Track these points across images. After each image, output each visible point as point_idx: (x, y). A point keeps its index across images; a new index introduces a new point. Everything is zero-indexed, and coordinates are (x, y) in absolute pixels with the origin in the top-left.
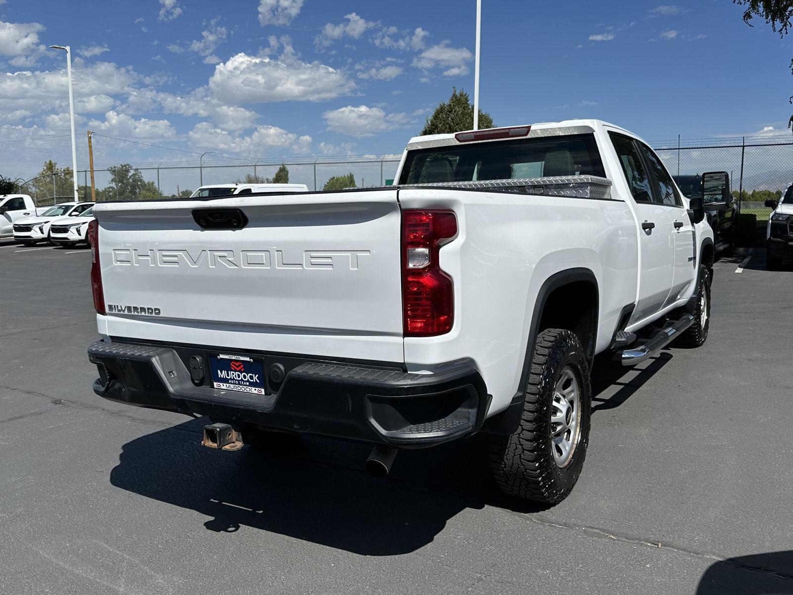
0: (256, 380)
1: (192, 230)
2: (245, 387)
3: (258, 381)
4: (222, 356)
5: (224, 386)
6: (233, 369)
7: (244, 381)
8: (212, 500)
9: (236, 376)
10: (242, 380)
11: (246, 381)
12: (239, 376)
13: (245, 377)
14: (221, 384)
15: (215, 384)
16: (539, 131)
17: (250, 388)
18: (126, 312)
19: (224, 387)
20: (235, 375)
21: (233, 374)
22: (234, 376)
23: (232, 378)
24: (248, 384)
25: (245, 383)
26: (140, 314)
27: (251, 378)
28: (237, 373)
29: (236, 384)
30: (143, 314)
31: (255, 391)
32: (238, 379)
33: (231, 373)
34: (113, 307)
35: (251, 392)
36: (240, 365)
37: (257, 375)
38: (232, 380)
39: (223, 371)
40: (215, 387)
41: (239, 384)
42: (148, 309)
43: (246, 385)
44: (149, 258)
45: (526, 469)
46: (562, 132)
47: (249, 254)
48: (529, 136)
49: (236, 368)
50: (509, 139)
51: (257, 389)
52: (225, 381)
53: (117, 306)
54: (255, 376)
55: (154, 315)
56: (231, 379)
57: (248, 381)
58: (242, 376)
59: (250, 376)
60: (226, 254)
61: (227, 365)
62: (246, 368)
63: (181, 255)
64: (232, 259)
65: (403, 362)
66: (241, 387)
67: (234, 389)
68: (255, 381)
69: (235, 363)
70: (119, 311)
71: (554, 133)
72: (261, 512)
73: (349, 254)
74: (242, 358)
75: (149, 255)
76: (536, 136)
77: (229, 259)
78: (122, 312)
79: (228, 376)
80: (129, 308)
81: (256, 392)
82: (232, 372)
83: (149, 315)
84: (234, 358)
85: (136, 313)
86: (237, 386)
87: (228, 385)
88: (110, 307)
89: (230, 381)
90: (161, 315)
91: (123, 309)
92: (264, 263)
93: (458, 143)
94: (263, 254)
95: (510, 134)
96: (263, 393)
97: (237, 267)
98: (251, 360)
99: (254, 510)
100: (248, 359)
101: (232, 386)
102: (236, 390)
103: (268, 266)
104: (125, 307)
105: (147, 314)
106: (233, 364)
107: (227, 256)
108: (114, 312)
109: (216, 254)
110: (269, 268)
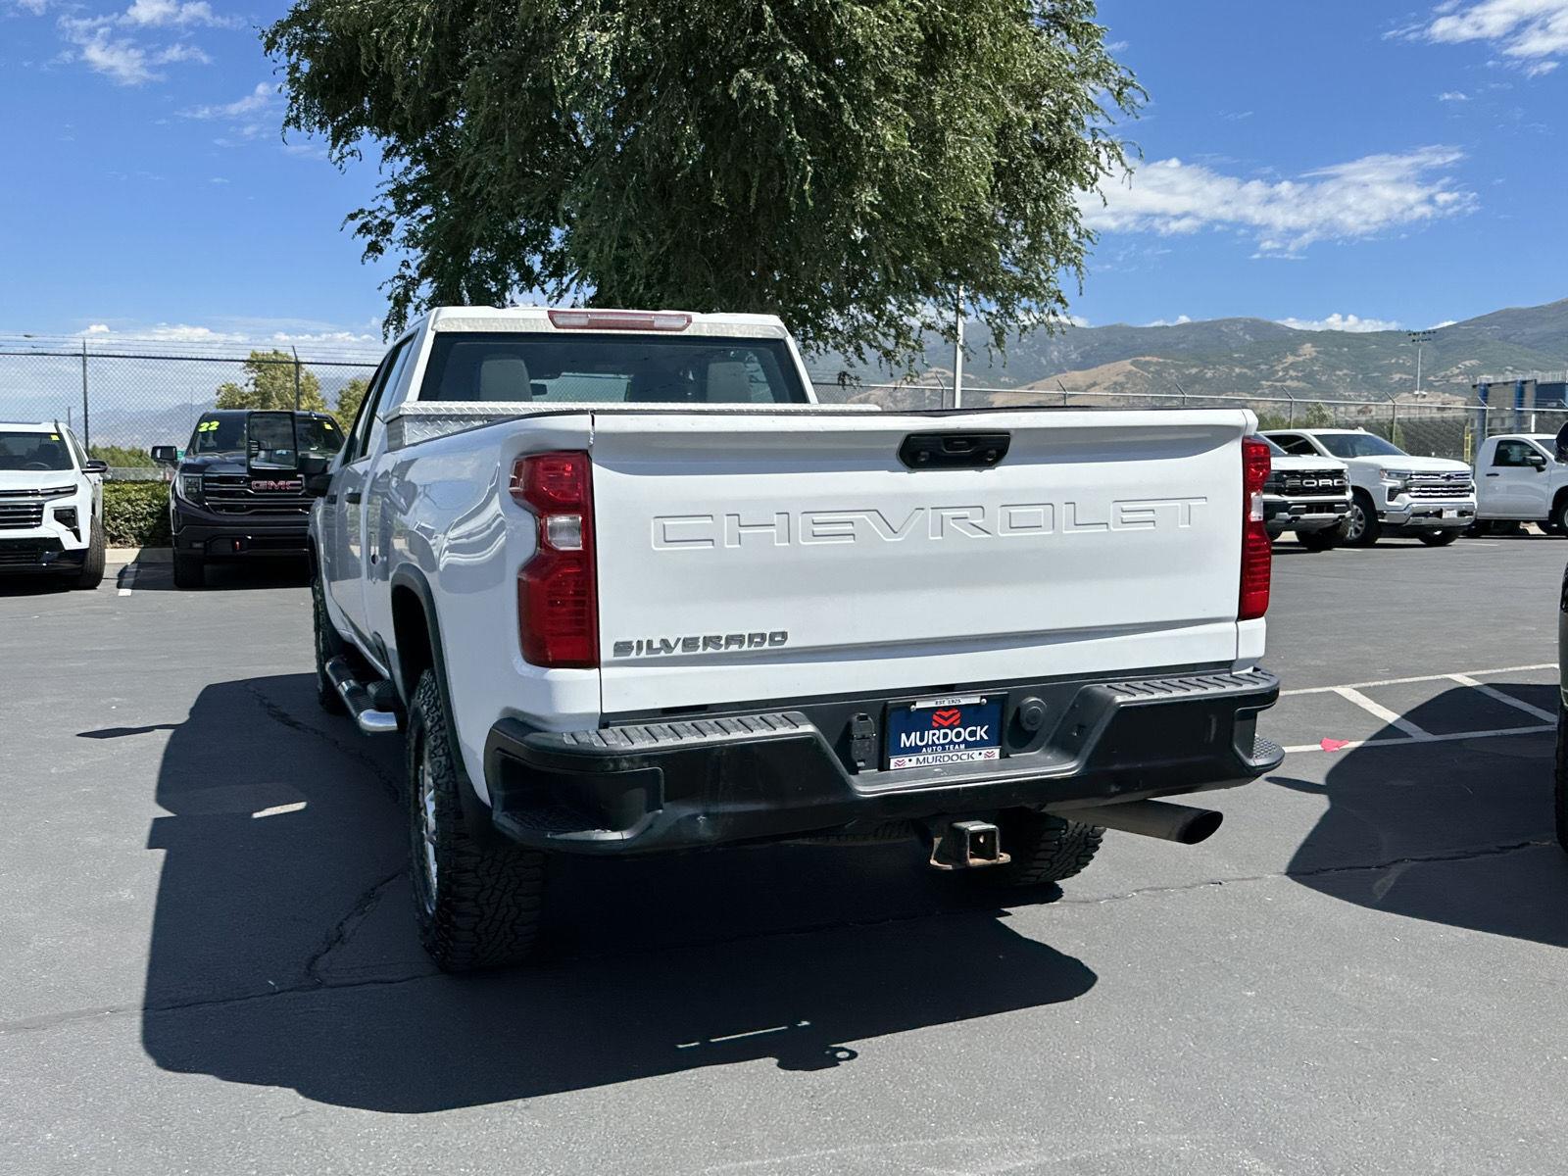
0: (981, 736)
2: (959, 754)
3: (986, 738)
4: (920, 705)
5: (909, 762)
6: (937, 725)
7: (955, 744)
8: (681, 1046)
9: (938, 739)
10: (951, 742)
11: (959, 744)
12: (946, 736)
13: (958, 735)
14: (907, 759)
15: (893, 761)
16: (706, 325)
17: (971, 753)
18: (678, 651)
19: (913, 763)
20: (937, 735)
22: (935, 738)
23: (930, 743)
24: (963, 746)
25: (957, 746)
26: (723, 650)
27: (973, 734)
28: (942, 731)
29: (938, 752)
30: (734, 648)
31: (978, 756)
32: (942, 741)
33: (929, 736)
34: (635, 644)
35: (971, 760)
36: (954, 714)
37: (986, 727)
38: (931, 746)
39: (913, 734)
40: (893, 766)
41: (945, 750)
42: (752, 637)
43: (961, 750)
44: (775, 531)
47: (1013, 510)
48: (685, 333)
49: (941, 721)
51: (984, 752)
52: (915, 750)
53: (650, 643)
54: (981, 729)
55: (766, 646)
56: (927, 746)
57: (965, 741)
58: (952, 735)
59: (970, 732)
60: (966, 513)
61: (924, 721)
62: (968, 717)
63: (864, 519)
64: (981, 521)
65: (1235, 658)
66: (951, 755)
67: (934, 763)
68: (978, 738)
69: (944, 713)
70: (658, 650)
73: (1178, 503)
74: (964, 701)
77: (972, 522)
78: (662, 654)
79: (922, 740)
80: (689, 643)
81: (982, 758)
82: (931, 732)
83: (753, 648)
84: (945, 703)
85: (710, 650)
86: (941, 755)
87: (921, 758)
88: (622, 648)
89: (924, 749)
90: (787, 645)
91: (673, 645)
92: (1042, 524)
93: (553, 330)
94: (1040, 509)
96: (997, 756)
97: (989, 536)
98: (984, 700)
99: (793, 1025)
100: (976, 700)
101: (930, 757)
102: (938, 763)
103: (1048, 531)
104: (679, 640)
105: (745, 647)
106: (940, 716)
107: (969, 516)
108: (633, 655)
109: (945, 513)
110: (1051, 533)
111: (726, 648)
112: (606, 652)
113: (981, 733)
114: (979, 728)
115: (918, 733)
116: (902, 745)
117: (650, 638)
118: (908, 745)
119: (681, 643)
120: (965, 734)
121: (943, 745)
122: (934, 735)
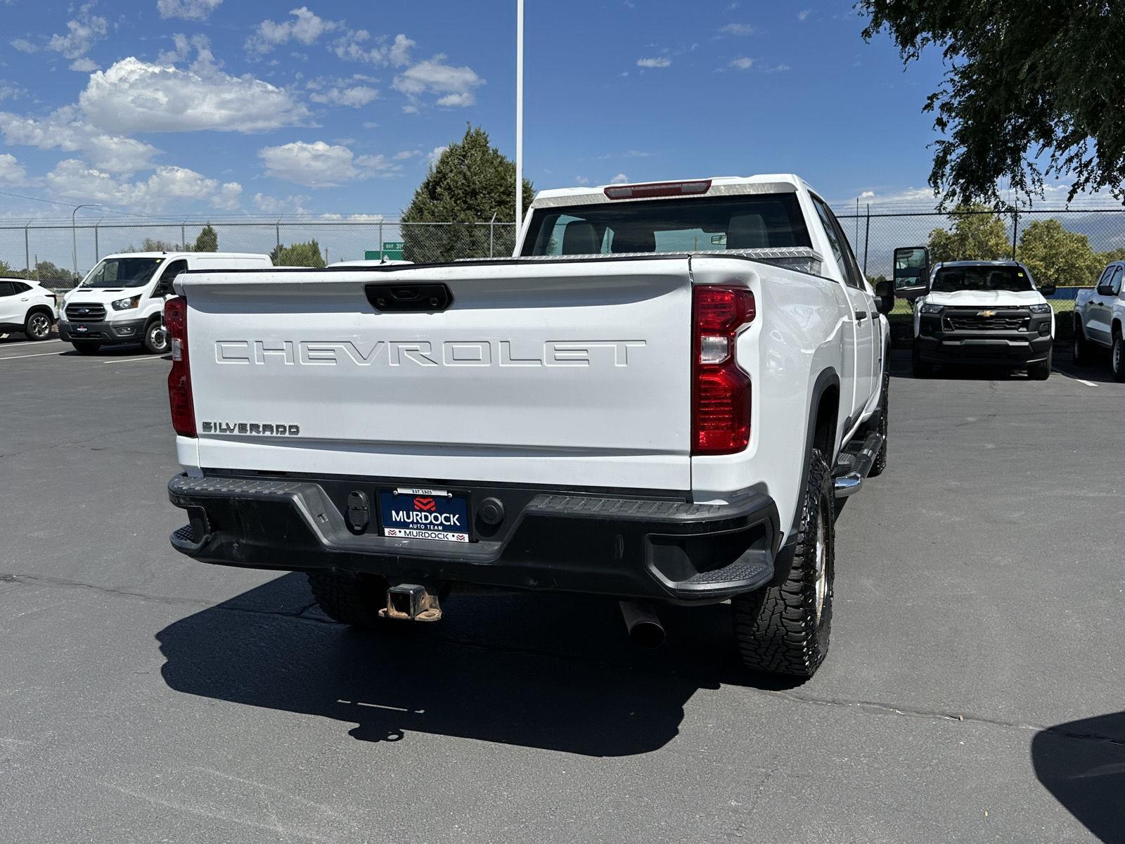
0: (454, 522)
1: (360, 313)
2: (437, 533)
3: (458, 524)
4: (400, 491)
5: (400, 533)
6: (418, 508)
7: (434, 525)
8: (340, 701)
9: (421, 518)
10: (431, 523)
11: (438, 525)
12: (426, 518)
13: (436, 518)
14: (397, 530)
15: (387, 530)
16: (722, 187)
17: (445, 534)
18: (236, 432)
19: (402, 534)
20: (420, 516)
21: (414, 516)
22: (418, 518)
23: (415, 521)
24: (440, 528)
25: (436, 527)
26: (261, 434)
27: (447, 519)
28: (423, 514)
29: (421, 529)
30: (268, 434)
31: (452, 537)
32: (424, 521)
33: (413, 515)
34: (213, 425)
35: (446, 539)
36: (431, 502)
37: (457, 516)
38: (415, 523)
39: (401, 512)
40: (386, 534)
41: (426, 528)
42: (278, 427)
43: (438, 530)
44: (284, 354)
45: (787, 631)
46: (754, 190)
47: (456, 346)
48: (708, 194)
49: (423, 507)
50: (681, 197)
51: (456, 535)
52: (403, 525)
53: (220, 424)
54: (454, 517)
55: (287, 434)
56: (413, 522)
57: (441, 524)
58: (431, 518)
59: (445, 517)
60: (418, 347)
61: (408, 504)
62: (441, 505)
63: (342, 348)
64: (429, 353)
65: (689, 489)
66: (430, 532)
67: (418, 537)
68: (452, 524)
69: (422, 500)
70: (225, 430)
71: (743, 192)
72: (422, 712)
73: (614, 345)
74: (434, 493)
75: (285, 348)
76: (718, 194)
77: (422, 353)
78: (228, 433)
79: (408, 518)
80: (242, 427)
81: (455, 539)
82: (415, 513)
83: (279, 435)
84: (420, 492)
85: (254, 434)
86: (423, 532)
87: (408, 531)
88: (207, 426)
89: (411, 526)
90: (299, 436)
91: (232, 428)
92: (481, 358)
93: (608, 201)
94: (479, 346)
95: (683, 191)
96: (467, 540)
97: (436, 365)
98: (450, 494)
100: (444, 493)
101: (415, 532)
102: (421, 537)
103: (487, 364)
104: (235, 425)
105: (274, 434)
106: (419, 501)
107: (419, 349)
108: (212, 432)
109: (401, 346)
110: (489, 365)
111: (263, 433)
112: (199, 429)
113: (454, 520)
114: (452, 516)
115: (405, 512)
116: (394, 520)
117: (221, 422)
118: (398, 520)
119: (237, 426)
120: (441, 518)
121: (425, 524)
122: (417, 515)
